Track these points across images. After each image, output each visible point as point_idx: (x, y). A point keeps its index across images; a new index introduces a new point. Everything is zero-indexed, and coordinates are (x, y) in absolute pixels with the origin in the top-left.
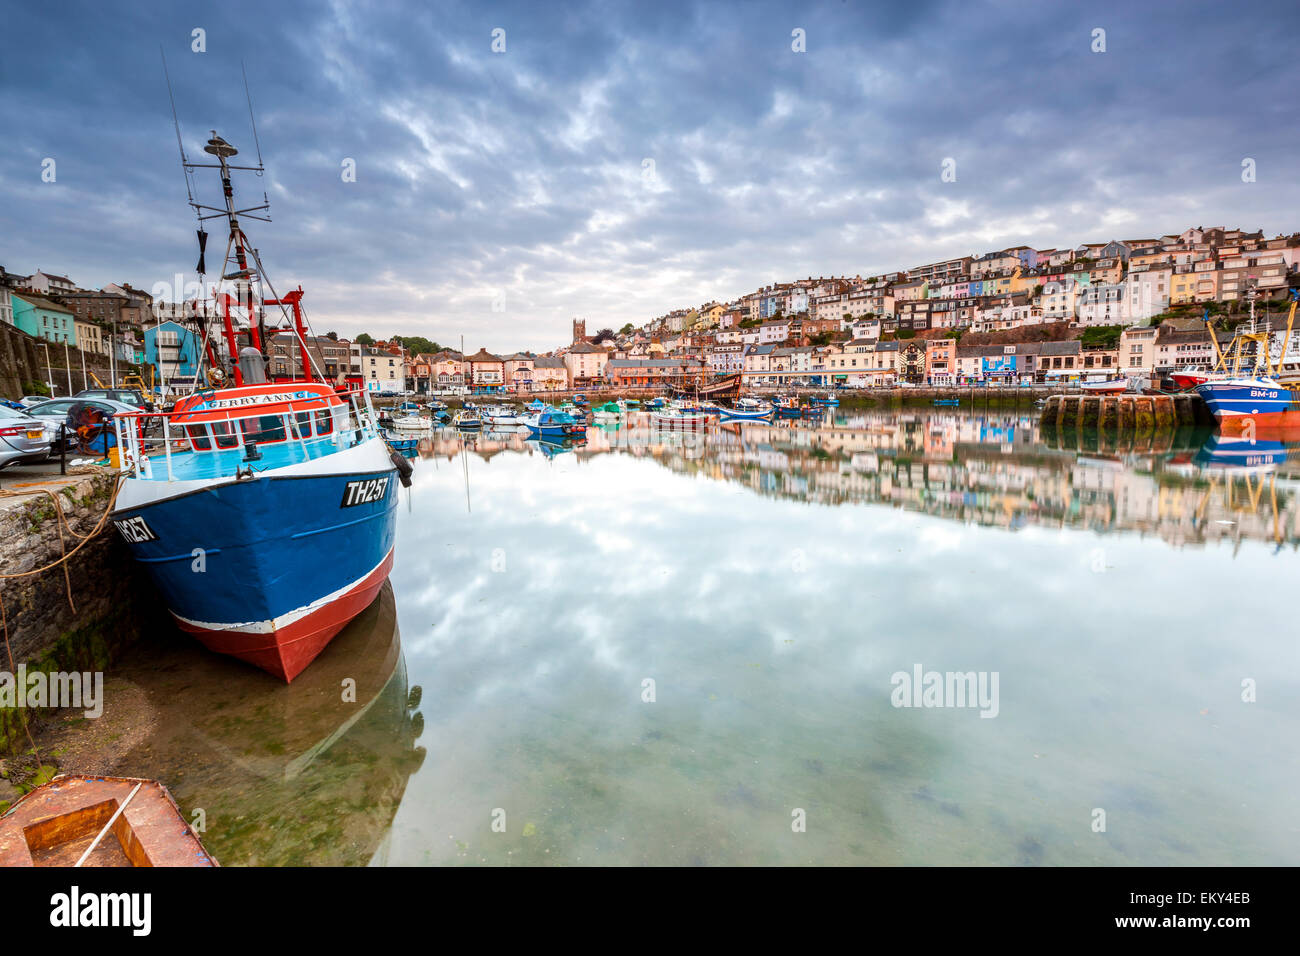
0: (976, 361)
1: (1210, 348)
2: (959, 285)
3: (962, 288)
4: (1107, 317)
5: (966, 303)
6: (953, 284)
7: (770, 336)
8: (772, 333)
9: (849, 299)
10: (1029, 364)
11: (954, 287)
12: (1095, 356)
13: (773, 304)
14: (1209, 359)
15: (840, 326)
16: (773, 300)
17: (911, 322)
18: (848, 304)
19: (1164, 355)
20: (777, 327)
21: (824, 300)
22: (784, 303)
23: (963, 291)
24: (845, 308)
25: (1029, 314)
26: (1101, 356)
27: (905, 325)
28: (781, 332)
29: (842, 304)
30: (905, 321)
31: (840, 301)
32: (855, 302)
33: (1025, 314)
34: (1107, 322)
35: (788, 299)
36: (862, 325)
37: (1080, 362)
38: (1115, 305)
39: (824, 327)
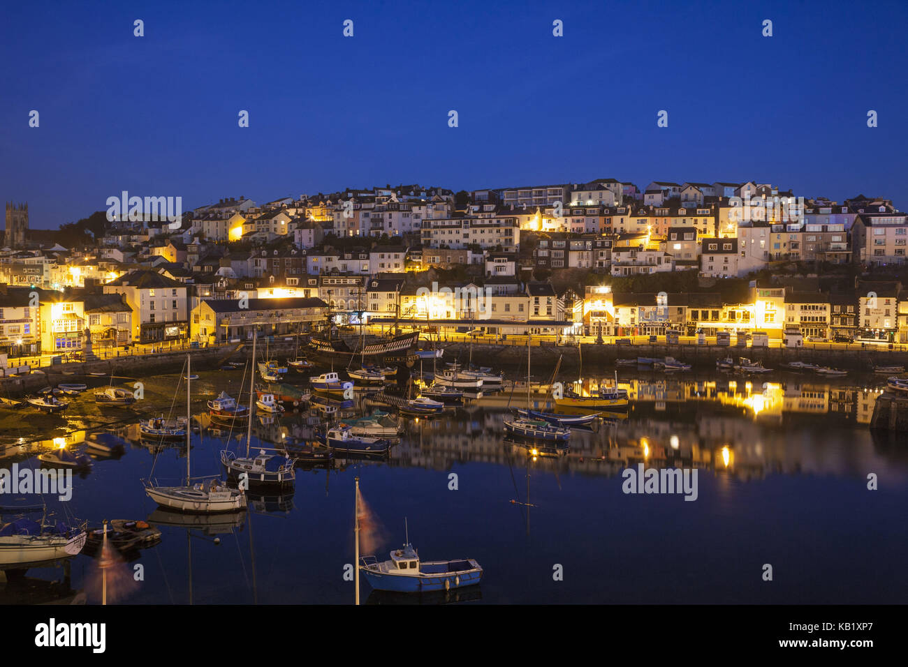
0: (633, 311)
1: (825, 309)
2: (575, 218)
3: (578, 221)
4: (725, 268)
5: (603, 243)
6: (567, 216)
7: (383, 265)
8: (386, 261)
9: (472, 226)
10: (680, 315)
11: (569, 219)
12: (737, 311)
13: (367, 220)
14: (825, 318)
15: (466, 258)
16: (366, 215)
17: (548, 259)
18: (470, 231)
19: (792, 314)
20: (393, 255)
21: (440, 223)
22: (382, 220)
23: (579, 225)
24: (466, 236)
25: (663, 260)
26: (741, 312)
27: (542, 263)
28: (396, 261)
29: (463, 231)
30: (543, 258)
31: (460, 227)
32: (479, 230)
33: (659, 259)
34: (725, 272)
35: (387, 215)
36: (497, 259)
37: (725, 317)
38: (731, 257)
39: (449, 258)
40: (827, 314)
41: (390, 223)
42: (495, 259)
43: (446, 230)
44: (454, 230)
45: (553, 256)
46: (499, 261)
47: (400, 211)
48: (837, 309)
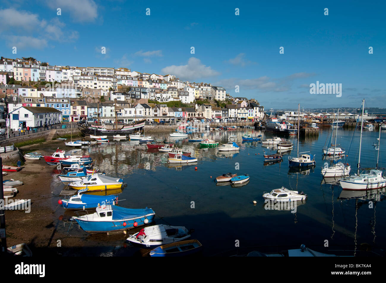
0: (173, 113)
4: (186, 100)
5: (152, 90)
6: (126, 80)
7: (64, 94)
10: (185, 115)
11: (127, 81)
13: (36, 73)
14: (221, 115)
15: (101, 93)
16: (35, 71)
18: (97, 82)
19: (213, 114)
22: (45, 74)
24: (96, 84)
25: (171, 97)
29: (94, 82)
31: (93, 80)
32: (101, 82)
34: (186, 102)
36: (117, 94)
37: (197, 115)
38: (187, 97)
39: (94, 93)
40: (221, 113)
41: (50, 76)
42: (116, 94)
43: (86, 81)
44: (90, 81)
45: (136, 94)
46: (118, 95)
47: (55, 71)
48: (224, 112)
